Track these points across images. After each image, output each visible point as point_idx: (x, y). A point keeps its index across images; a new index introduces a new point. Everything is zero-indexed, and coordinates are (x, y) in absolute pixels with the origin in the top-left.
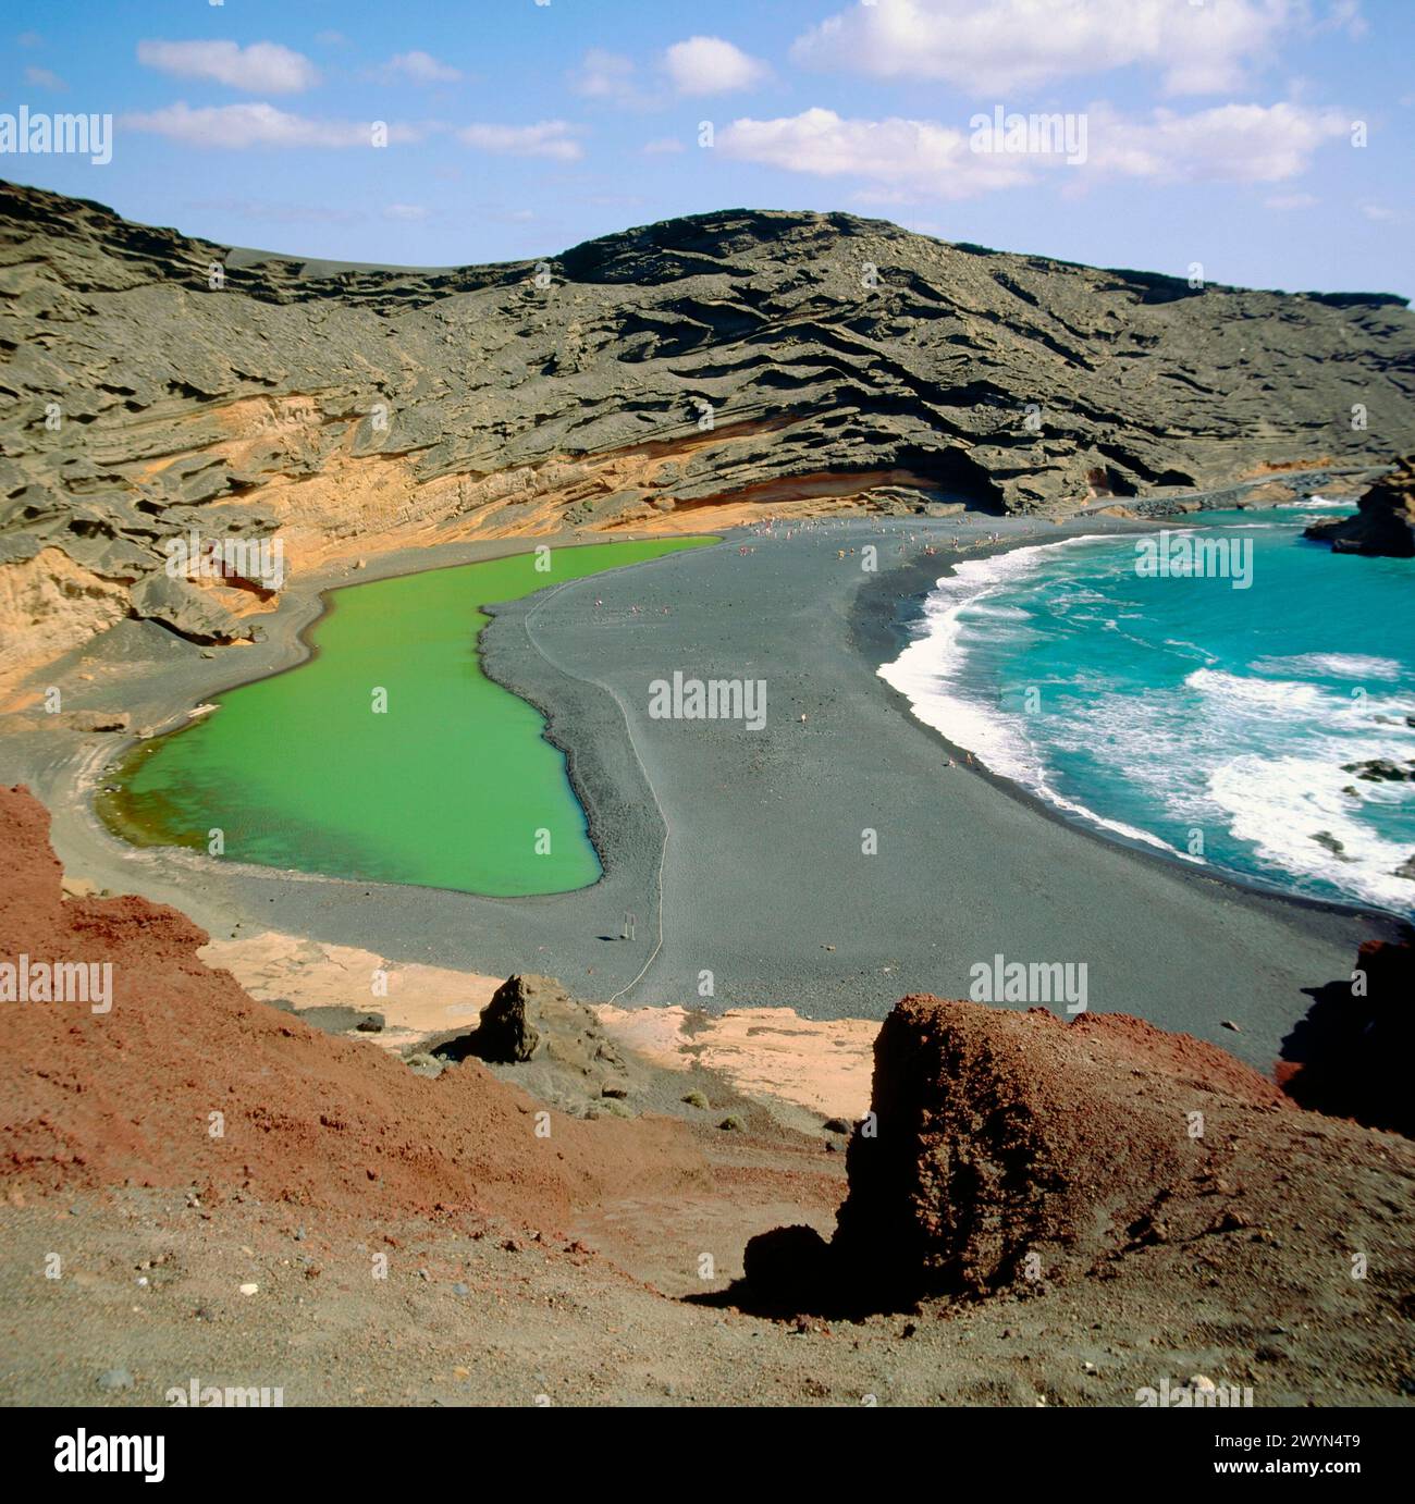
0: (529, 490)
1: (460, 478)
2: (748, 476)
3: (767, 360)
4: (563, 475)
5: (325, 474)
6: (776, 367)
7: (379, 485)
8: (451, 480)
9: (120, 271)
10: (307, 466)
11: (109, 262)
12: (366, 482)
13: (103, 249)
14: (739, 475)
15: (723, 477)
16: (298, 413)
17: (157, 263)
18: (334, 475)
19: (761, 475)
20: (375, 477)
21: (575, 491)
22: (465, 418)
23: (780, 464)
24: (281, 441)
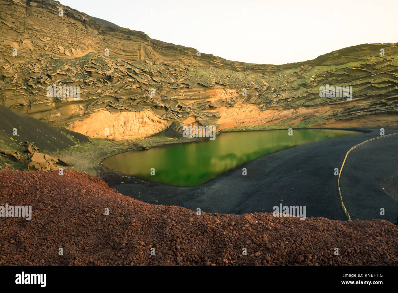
0: (293, 115)
1: (273, 111)
2: (359, 114)
3: (370, 83)
4: (303, 112)
5: (237, 107)
6: (372, 85)
7: (251, 111)
8: (270, 111)
9: (198, 63)
10: (231, 105)
11: (195, 61)
12: (247, 111)
13: (194, 58)
14: (357, 114)
15: (351, 114)
16: (232, 94)
17: (207, 61)
18: (239, 108)
19: (363, 114)
20: (250, 109)
21: (306, 117)
22: (277, 97)
23: (371, 111)
24: (226, 99)
